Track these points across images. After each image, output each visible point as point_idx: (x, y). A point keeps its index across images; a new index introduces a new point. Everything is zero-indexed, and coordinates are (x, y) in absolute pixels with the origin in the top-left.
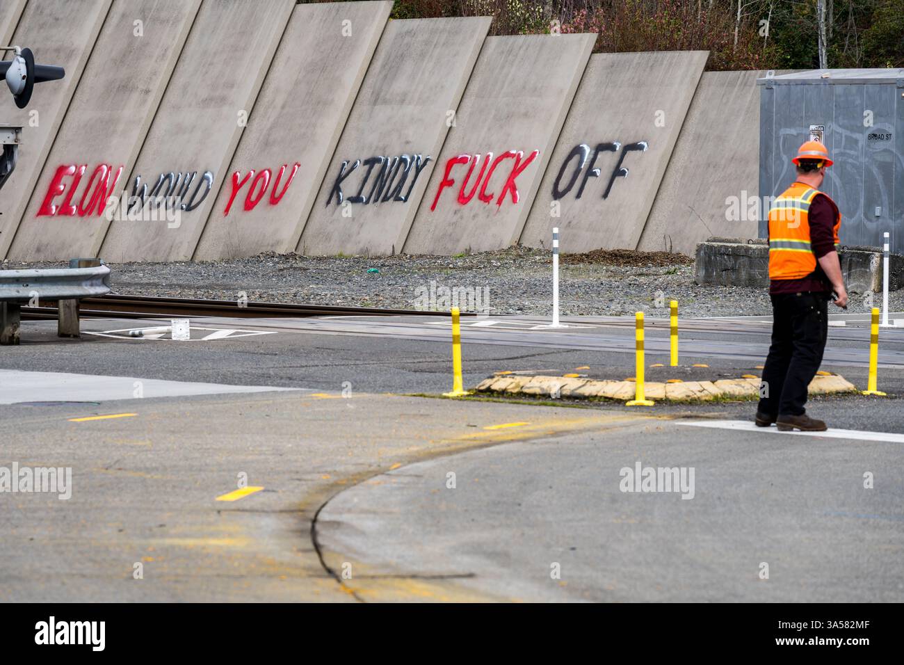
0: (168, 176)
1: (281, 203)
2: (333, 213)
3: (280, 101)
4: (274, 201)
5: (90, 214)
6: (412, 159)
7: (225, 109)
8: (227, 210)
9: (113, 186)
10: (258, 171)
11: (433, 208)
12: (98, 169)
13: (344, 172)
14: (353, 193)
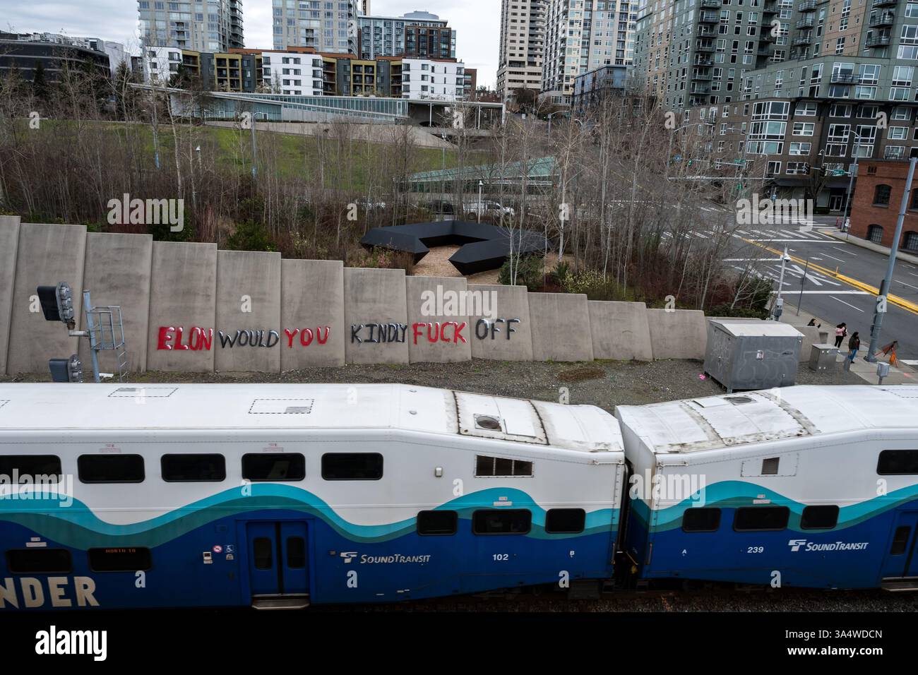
0: (242, 332)
1: (327, 343)
2: (359, 346)
3: (297, 300)
4: (322, 342)
5: (201, 349)
6: (397, 326)
7: (266, 304)
8: (290, 345)
9: (210, 338)
10: (302, 329)
11: (416, 342)
12: (193, 330)
13: (355, 330)
14: (368, 338)
